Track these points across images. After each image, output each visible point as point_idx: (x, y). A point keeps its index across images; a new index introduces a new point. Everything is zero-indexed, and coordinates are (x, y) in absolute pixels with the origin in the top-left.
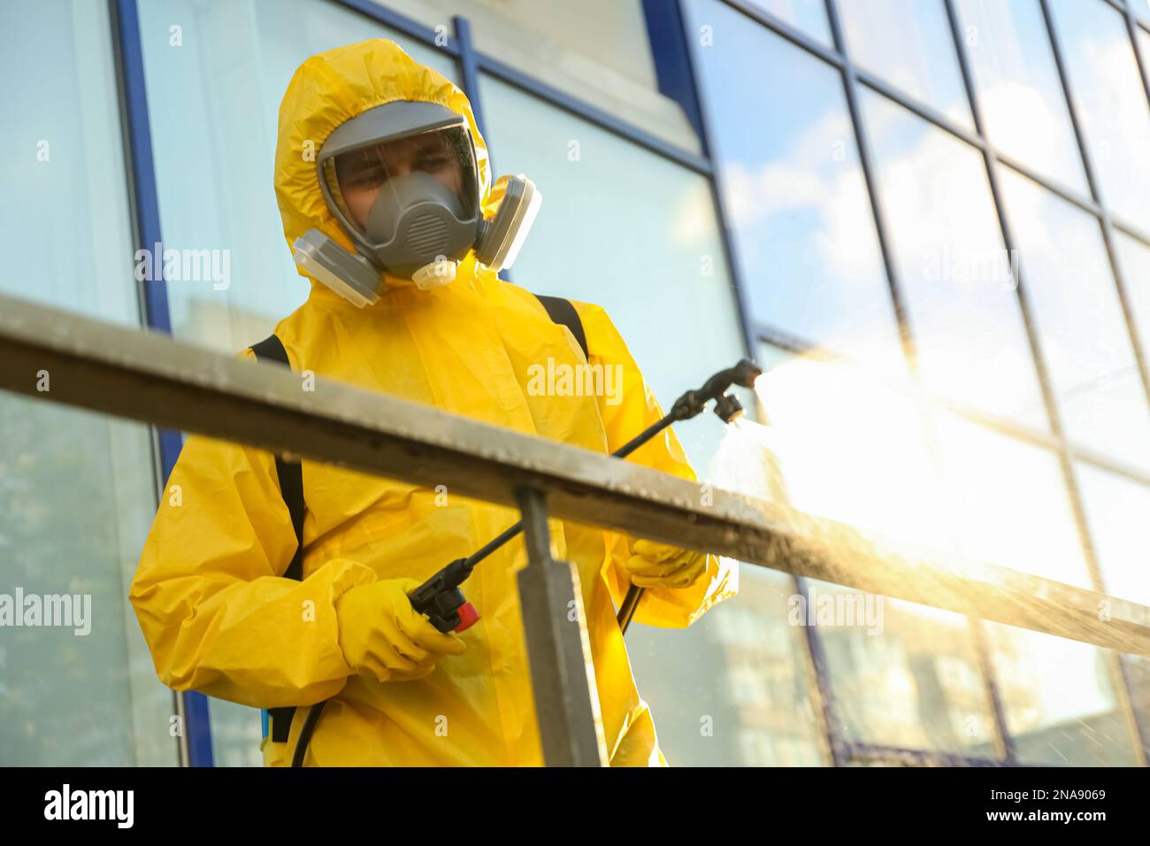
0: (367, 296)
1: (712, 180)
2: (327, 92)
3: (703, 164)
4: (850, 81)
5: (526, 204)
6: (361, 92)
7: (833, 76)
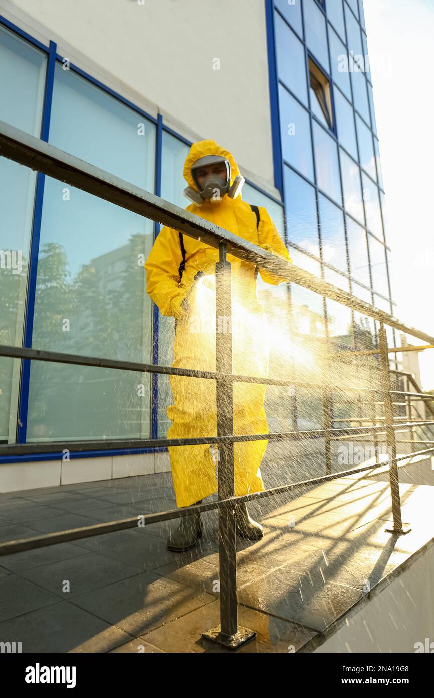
0: (200, 204)
1: (284, 208)
2: (193, 153)
3: (282, 204)
4: (317, 191)
5: (239, 183)
6: (201, 153)
7: (313, 190)
